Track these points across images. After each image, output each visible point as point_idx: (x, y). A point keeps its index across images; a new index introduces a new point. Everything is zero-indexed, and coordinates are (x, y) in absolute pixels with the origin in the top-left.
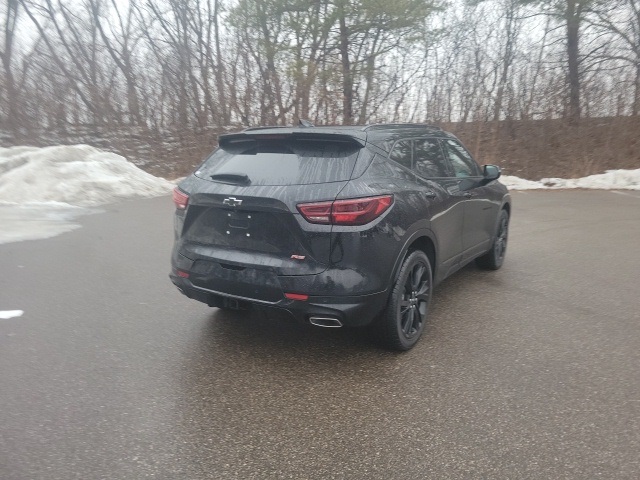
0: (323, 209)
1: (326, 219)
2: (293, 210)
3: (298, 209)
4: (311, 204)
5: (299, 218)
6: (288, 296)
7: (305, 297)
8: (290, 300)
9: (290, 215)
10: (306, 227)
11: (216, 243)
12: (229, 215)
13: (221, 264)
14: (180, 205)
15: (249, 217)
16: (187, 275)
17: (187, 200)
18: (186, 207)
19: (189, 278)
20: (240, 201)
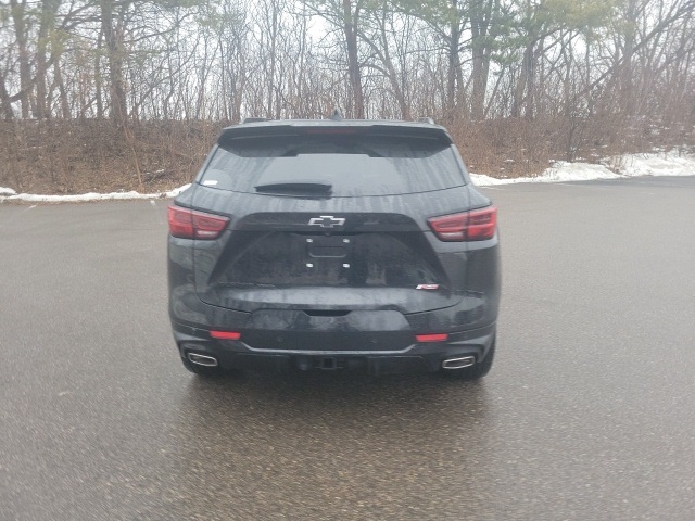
0: (457, 223)
1: (459, 234)
2: (423, 226)
3: (429, 224)
4: (450, 217)
5: (430, 236)
6: (421, 338)
7: (443, 337)
8: (425, 343)
9: (420, 233)
10: (440, 247)
11: (288, 282)
12: (310, 241)
13: (306, 311)
14: (200, 232)
15: (346, 241)
16: (236, 336)
17: (227, 223)
18: (221, 233)
19: (242, 339)
20: (342, 220)
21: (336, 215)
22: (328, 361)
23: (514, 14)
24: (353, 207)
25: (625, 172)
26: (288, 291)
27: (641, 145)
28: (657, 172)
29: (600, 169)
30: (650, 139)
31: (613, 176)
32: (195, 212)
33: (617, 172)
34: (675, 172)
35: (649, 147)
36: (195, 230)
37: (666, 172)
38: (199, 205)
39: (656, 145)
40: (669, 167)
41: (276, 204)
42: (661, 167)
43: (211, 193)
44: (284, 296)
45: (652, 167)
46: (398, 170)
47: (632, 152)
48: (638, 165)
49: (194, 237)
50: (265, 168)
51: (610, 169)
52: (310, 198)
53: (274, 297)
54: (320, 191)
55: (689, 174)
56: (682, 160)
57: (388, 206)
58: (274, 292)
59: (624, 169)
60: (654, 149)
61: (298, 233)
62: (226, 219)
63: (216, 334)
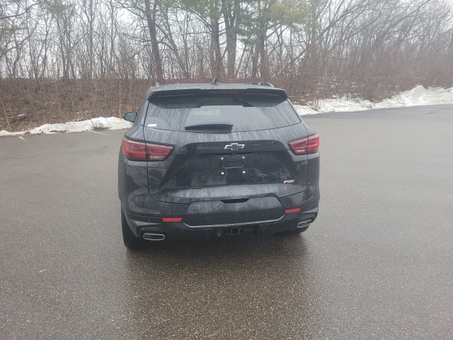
0: (302, 144)
1: (303, 151)
2: (287, 147)
3: (289, 145)
4: (300, 141)
5: (290, 152)
6: (287, 211)
7: (298, 210)
8: (290, 214)
9: (286, 151)
10: (296, 158)
11: (209, 184)
12: (222, 159)
13: (223, 201)
14: (151, 157)
15: (244, 157)
16: (180, 219)
17: (172, 151)
18: (167, 157)
19: (183, 221)
20: (244, 145)
21: (239, 142)
22: (235, 229)
23: (252, 13)
24: (248, 137)
25: (320, 110)
26: (210, 189)
27: (327, 95)
28: (337, 110)
29: (307, 108)
30: (331, 90)
31: (315, 112)
32: (147, 144)
33: (316, 110)
34: (346, 110)
35: (331, 95)
36: (148, 156)
37: (341, 110)
38: (150, 140)
39: (334, 94)
40: (343, 107)
41: (202, 138)
42: (339, 107)
43: (155, 132)
44: (209, 193)
45: (335, 107)
46: (265, 114)
47: (323, 98)
48: (327, 106)
49: (147, 159)
50: (187, 115)
51: (312, 108)
52: (221, 133)
53: (202, 193)
54: (225, 128)
55: (353, 111)
56: (348, 103)
57: (267, 136)
58: (202, 190)
59: (319, 108)
60: (334, 96)
61: (216, 154)
62: (171, 148)
63: (165, 220)
